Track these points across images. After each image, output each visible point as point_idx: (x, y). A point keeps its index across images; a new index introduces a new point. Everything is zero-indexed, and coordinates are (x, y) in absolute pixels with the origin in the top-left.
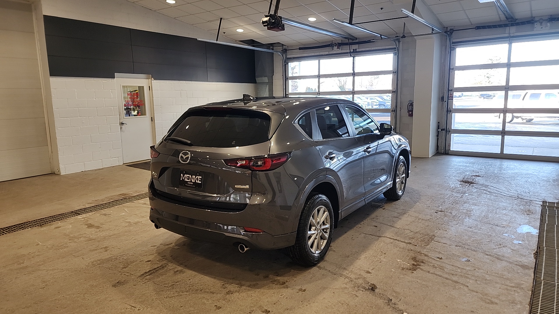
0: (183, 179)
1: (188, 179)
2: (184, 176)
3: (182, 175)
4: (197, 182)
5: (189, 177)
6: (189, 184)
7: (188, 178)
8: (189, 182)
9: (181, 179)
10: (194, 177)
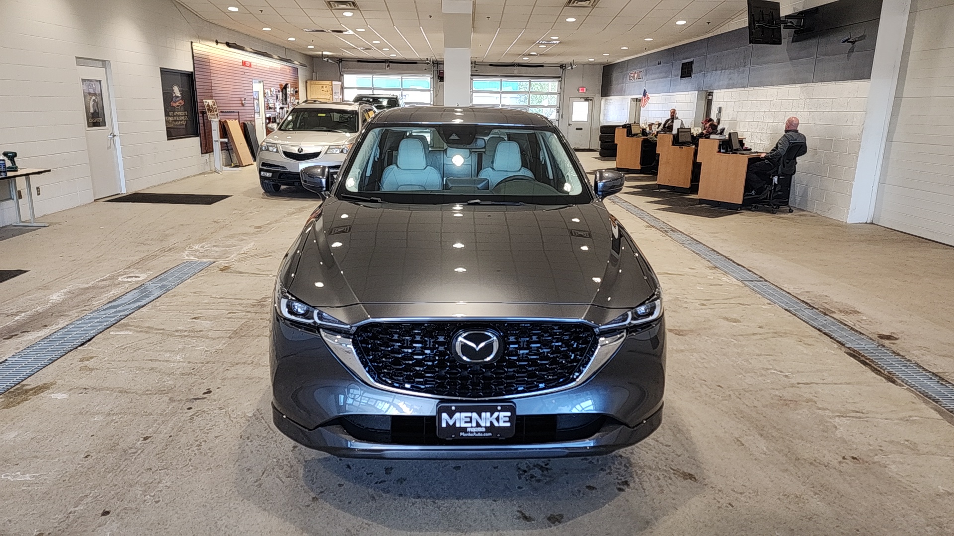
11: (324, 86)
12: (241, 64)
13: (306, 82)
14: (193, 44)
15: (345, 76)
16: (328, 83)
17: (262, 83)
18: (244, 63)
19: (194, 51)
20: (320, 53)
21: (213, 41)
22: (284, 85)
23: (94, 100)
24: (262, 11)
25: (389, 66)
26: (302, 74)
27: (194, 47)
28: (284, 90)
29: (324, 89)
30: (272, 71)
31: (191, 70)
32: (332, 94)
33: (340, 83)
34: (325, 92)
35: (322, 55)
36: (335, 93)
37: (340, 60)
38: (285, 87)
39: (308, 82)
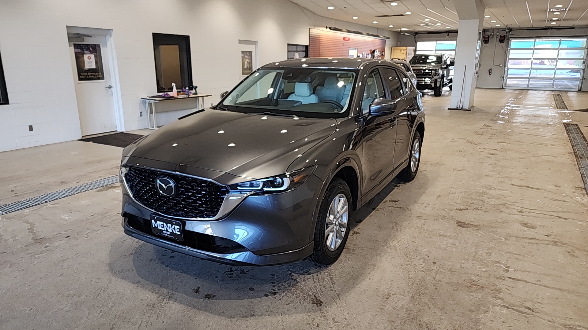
11: (402, 50)
12: (343, 39)
13: (391, 48)
14: (310, 30)
15: (418, 43)
16: (405, 48)
17: (356, 50)
18: (344, 39)
19: (310, 33)
20: (400, 30)
21: (324, 27)
22: (373, 50)
23: (247, 62)
24: (345, 8)
25: (448, 35)
26: (388, 43)
27: (310, 31)
28: (373, 54)
29: (402, 52)
30: (365, 43)
31: (308, 44)
32: (406, 55)
33: (414, 48)
34: (402, 53)
35: (401, 30)
36: (409, 54)
37: (417, 33)
38: (374, 52)
39: (393, 48)
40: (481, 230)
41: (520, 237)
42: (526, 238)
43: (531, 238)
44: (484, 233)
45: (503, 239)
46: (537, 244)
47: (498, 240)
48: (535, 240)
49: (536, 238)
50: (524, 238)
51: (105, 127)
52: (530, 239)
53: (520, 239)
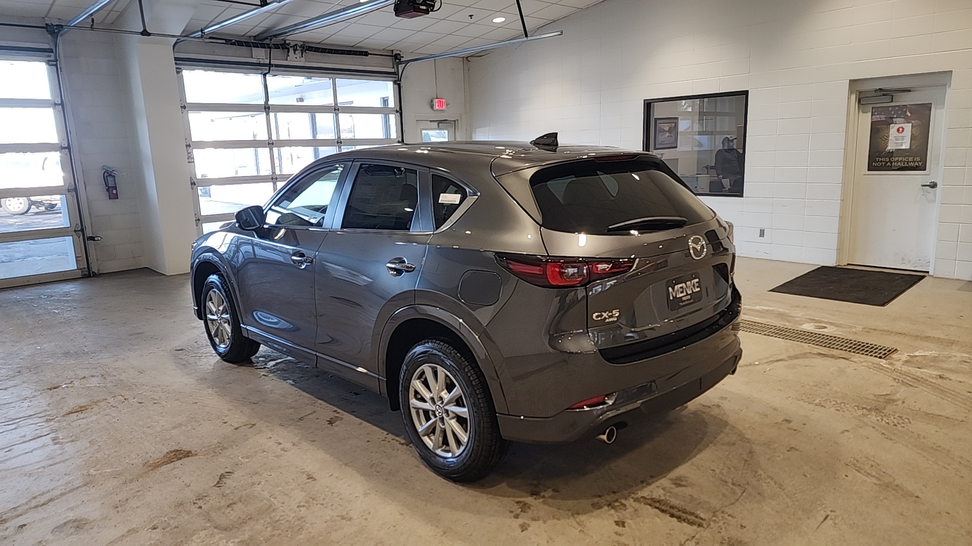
0: (675, 296)
1: (682, 292)
2: (673, 289)
3: (670, 289)
4: (694, 291)
5: (681, 288)
6: (684, 301)
7: (681, 290)
8: (684, 296)
9: (671, 298)
10: (688, 283)
40: (141, 466)
41: (70, 491)
42: (57, 498)
43: (51, 504)
44: (131, 462)
45: (94, 473)
46: (34, 498)
47: (99, 466)
48: (40, 503)
49: (39, 508)
50: (62, 494)
51: (903, 259)
52: (51, 500)
53: (68, 490)
